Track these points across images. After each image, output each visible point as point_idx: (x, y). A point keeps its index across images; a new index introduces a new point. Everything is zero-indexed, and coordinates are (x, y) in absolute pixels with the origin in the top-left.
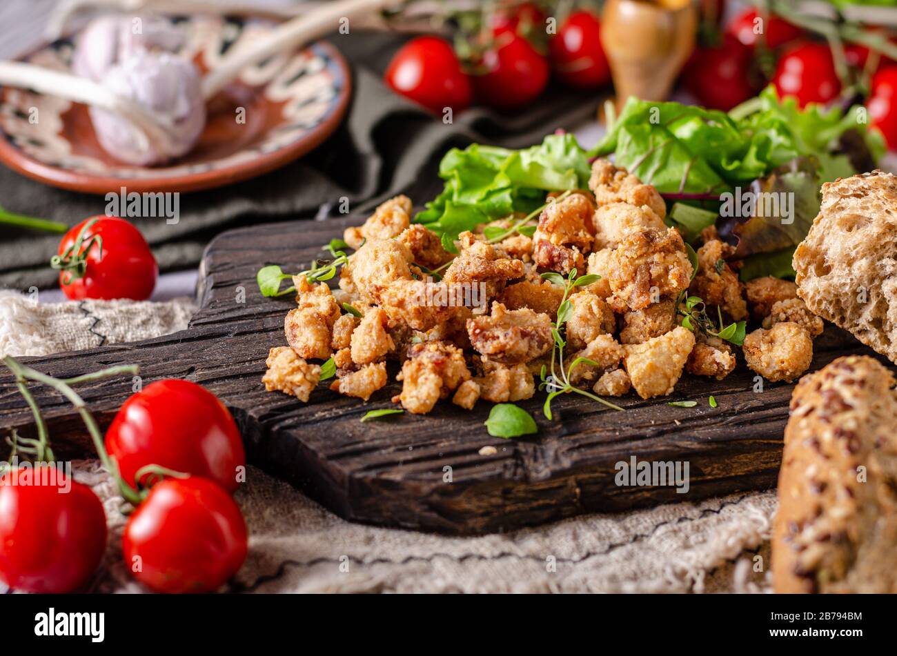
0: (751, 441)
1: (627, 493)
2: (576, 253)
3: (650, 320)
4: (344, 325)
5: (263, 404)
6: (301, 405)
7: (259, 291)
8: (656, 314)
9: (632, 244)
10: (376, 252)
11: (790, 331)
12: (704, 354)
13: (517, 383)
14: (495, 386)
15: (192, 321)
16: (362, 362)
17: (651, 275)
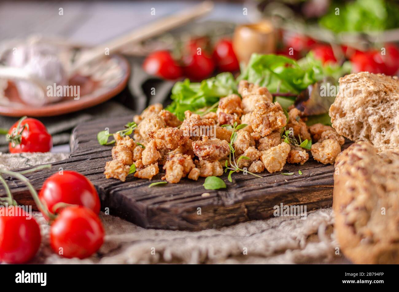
0: (318, 186)
1: (267, 210)
2: (236, 116)
3: (270, 140)
4: (138, 150)
5: (106, 183)
6: (122, 183)
7: (98, 143)
8: (273, 138)
9: (260, 108)
10: (150, 120)
11: (330, 142)
12: (294, 153)
13: (215, 168)
14: (206, 170)
15: (70, 155)
16: (147, 164)
17: (269, 121)
